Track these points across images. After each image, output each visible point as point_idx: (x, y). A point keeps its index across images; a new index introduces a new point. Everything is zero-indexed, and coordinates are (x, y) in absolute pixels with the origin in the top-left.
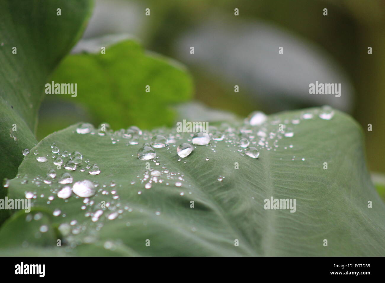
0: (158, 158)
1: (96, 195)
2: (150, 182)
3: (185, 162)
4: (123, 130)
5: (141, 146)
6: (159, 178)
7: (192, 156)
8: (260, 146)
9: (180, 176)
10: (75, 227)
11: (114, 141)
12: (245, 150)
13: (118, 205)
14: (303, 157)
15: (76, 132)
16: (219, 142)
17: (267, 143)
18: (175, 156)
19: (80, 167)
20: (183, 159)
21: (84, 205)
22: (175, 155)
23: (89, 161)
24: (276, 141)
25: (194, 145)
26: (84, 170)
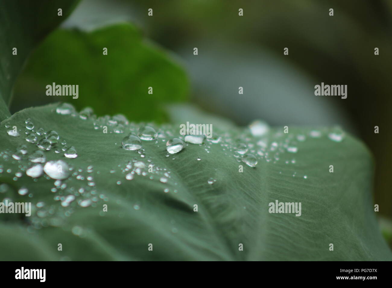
0: (144, 150)
1: (70, 179)
2: (133, 173)
3: (174, 159)
4: (108, 117)
5: (127, 135)
6: (142, 170)
7: (182, 153)
8: (259, 156)
9: (166, 172)
10: (41, 209)
11: (96, 126)
12: (242, 156)
13: (93, 192)
14: (305, 175)
15: (55, 111)
16: (214, 144)
17: (267, 154)
18: (164, 151)
19: (55, 147)
20: (172, 156)
21: (55, 187)
22: (164, 149)
23: (65, 144)
24: (277, 154)
25: (187, 143)
26: (59, 151)
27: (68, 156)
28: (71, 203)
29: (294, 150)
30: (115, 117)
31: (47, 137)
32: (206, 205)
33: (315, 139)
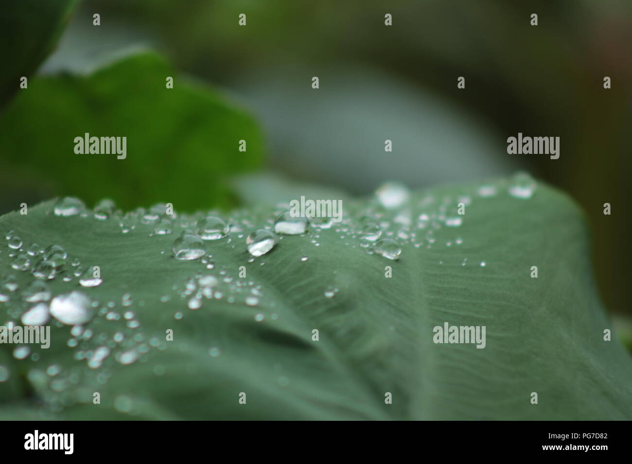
0: (210, 256)
1: (97, 322)
3: (262, 264)
4: (141, 210)
5: (178, 236)
6: (214, 289)
7: (275, 253)
8: (400, 240)
9: (254, 286)
10: (56, 377)
11: (124, 227)
12: (374, 244)
13: (139, 337)
14: (482, 259)
15: (52, 213)
16: (324, 231)
17: (413, 235)
18: (243, 253)
19: (62, 272)
20: (258, 259)
21: (73, 337)
22: (244, 251)
23: (78, 264)
24: (431, 232)
25: (279, 234)
26: (69, 278)
27: (85, 283)
28: (104, 360)
29: (457, 222)
30: (153, 209)
31: (47, 256)
32: (328, 333)
33: (489, 200)
